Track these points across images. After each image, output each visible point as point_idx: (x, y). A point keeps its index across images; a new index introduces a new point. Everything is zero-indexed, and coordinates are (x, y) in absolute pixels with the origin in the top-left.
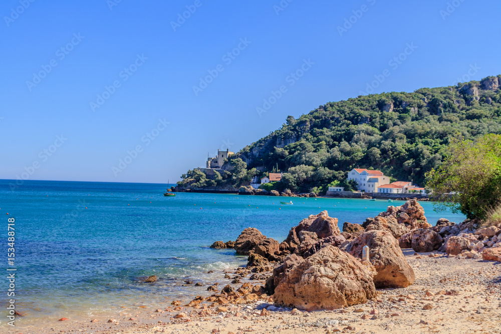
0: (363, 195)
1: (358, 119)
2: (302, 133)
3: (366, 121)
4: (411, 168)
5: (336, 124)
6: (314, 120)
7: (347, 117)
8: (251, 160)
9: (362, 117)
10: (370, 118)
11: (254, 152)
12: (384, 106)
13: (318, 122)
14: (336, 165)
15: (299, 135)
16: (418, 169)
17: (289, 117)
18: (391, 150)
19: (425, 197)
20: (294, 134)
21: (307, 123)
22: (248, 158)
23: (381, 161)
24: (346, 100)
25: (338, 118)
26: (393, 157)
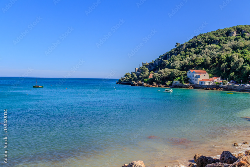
0: (189, 86)
1: (211, 41)
2: (180, 51)
3: (216, 42)
4: (224, 68)
5: (199, 45)
6: (188, 44)
7: (206, 41)
8: (154, 67)
9: (214, 40)
10: (219, 41)
11: (156, 63)
12: (230, 33)
13: (190, 45)
14: (185, 68)
15: (178, 52)
16: (228, 69)
17: (177, 43)
18: (218, 58)
19: (221, 88)
20: (176, 52)
21: (184, 46)
22: (153, 66)
23: (210, 65)
24: (210, 32)
25: (201, 42)
26: (218, 62)
